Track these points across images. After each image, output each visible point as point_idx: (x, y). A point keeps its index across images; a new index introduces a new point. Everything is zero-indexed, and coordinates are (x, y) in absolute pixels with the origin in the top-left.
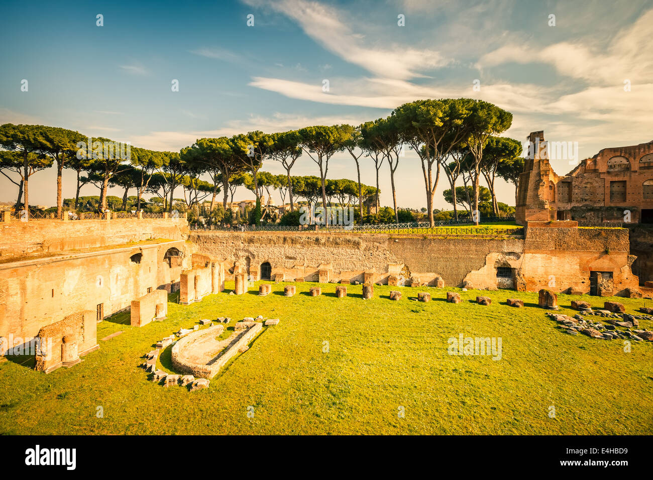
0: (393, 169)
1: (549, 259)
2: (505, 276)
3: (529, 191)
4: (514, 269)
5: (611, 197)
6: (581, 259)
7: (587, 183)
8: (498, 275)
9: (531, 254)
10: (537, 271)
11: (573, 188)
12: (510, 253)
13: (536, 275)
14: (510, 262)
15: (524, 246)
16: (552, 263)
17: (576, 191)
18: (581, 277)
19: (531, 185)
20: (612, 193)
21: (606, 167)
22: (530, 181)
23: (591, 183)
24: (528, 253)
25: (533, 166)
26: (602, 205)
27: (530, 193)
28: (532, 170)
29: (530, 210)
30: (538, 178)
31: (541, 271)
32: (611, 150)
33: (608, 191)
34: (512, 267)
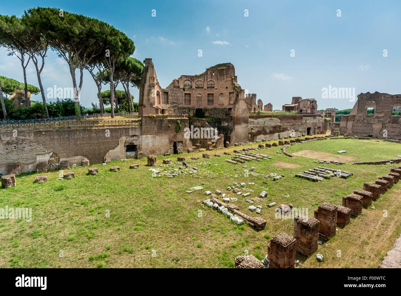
0: (39, 69)
1: (155, 137)
2: (131, 151)
3: (145, 96)
4: (136, 145)
5: (185, 101)
6: (169, 136)
7: (175, 93)
8: (127, 151)
9: (145, 135)
10: (149, 145)
11: (169, 96)
12: (133, 136)
13: (148, 147)
14: (134, 142)
15: (141, 131)
16: (156, 140)
17: (170, 98)
18: (170, 146)
19: (146, 92)
20: (185, 100)
21: (183, 86)
22: (145, 90)
23: (177, 94)
24: (144, 135)
25: (146, 80)
26: (181, 106)
27: (145, 97)
28: (146, 83)
29: (146, 108)
30: (149, 89)
31: (151, 145)
32: (185, 76)
33: (184, 99)
34: (135, 145)
